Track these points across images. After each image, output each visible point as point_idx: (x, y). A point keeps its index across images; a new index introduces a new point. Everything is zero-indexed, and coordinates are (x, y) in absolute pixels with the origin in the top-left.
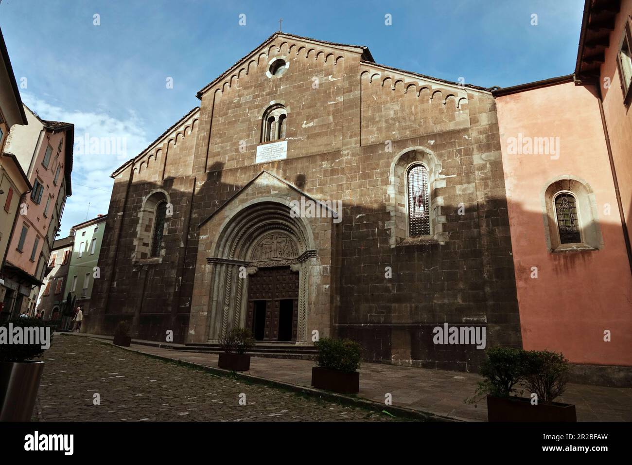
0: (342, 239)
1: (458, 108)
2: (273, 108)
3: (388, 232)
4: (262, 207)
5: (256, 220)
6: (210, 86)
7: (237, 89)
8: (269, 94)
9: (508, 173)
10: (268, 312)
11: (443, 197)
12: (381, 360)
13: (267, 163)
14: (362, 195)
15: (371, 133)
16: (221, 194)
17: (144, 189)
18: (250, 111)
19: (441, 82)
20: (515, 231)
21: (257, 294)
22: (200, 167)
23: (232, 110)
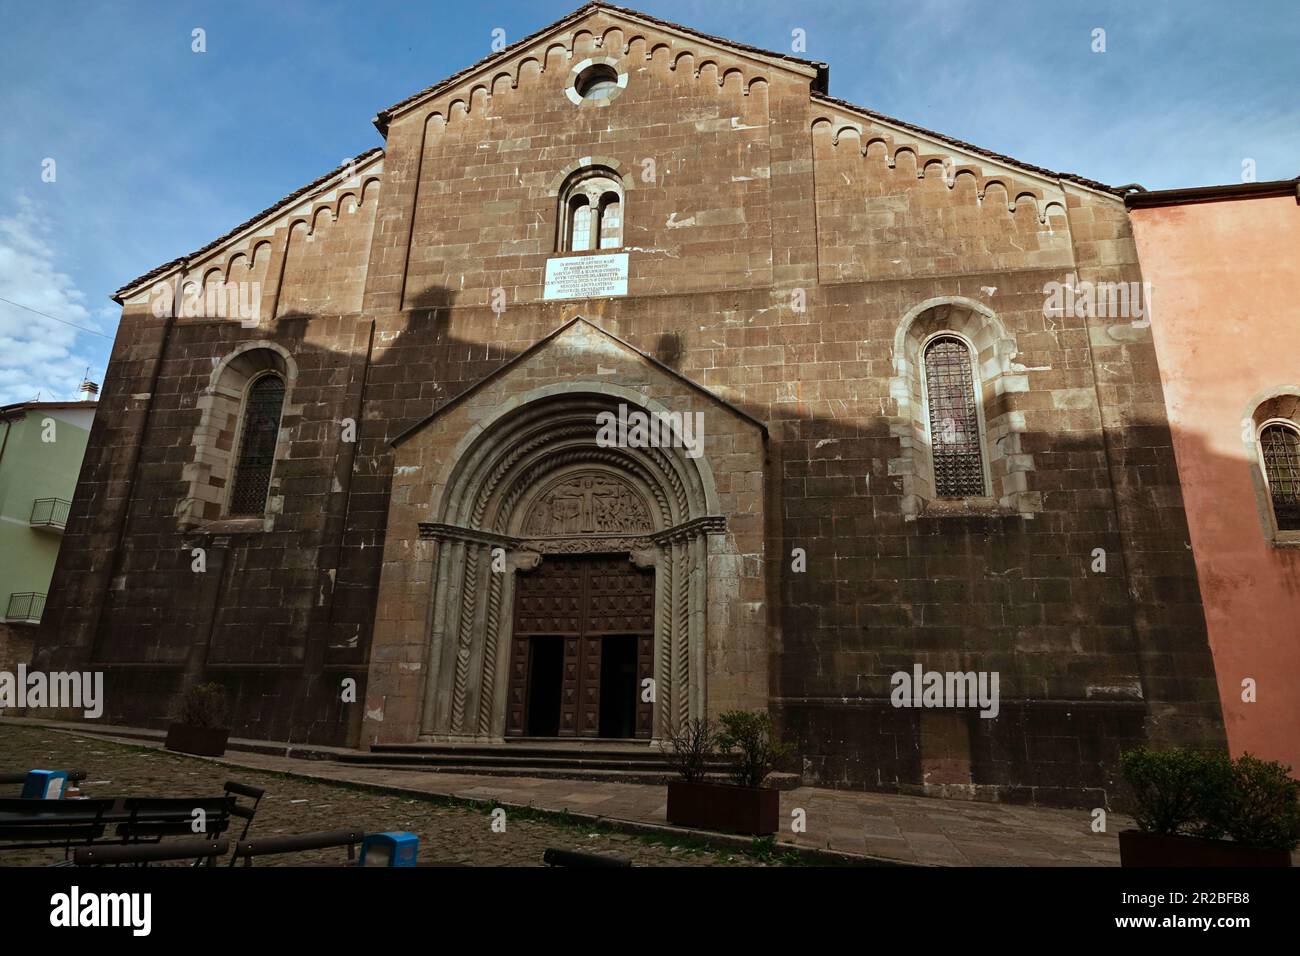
0: (783, 495)
1: (1043, 222)
2: (585, 175)
3: (895, 483)
4: (571, 405)
5: (546, 437)
6: (414, 103)
7: (490, 119)
8: (577, 140)
9: (1169, 372)
10: (570, 663)
11: (1022, 412)
12: (898, 786)
13: (575, 302)
14: (826, 395)
15: (842, 256)
16: (447, 366)
17: (215, 337)
18: (524, 175)
19: (1005, 162)
20: (1193, 497)
21: (539, 621)
22: (387, 296)
23: (474, 167)
